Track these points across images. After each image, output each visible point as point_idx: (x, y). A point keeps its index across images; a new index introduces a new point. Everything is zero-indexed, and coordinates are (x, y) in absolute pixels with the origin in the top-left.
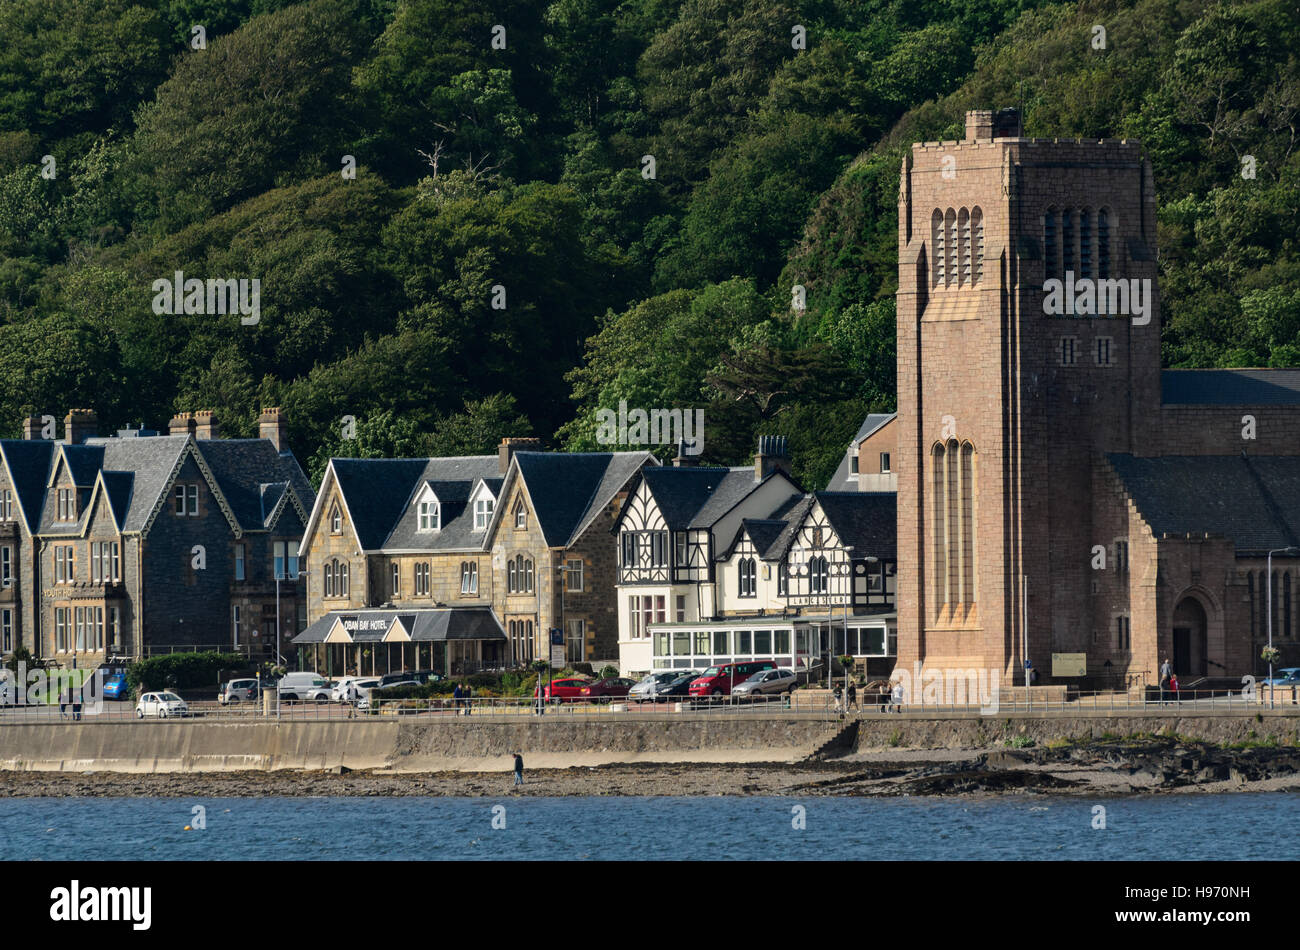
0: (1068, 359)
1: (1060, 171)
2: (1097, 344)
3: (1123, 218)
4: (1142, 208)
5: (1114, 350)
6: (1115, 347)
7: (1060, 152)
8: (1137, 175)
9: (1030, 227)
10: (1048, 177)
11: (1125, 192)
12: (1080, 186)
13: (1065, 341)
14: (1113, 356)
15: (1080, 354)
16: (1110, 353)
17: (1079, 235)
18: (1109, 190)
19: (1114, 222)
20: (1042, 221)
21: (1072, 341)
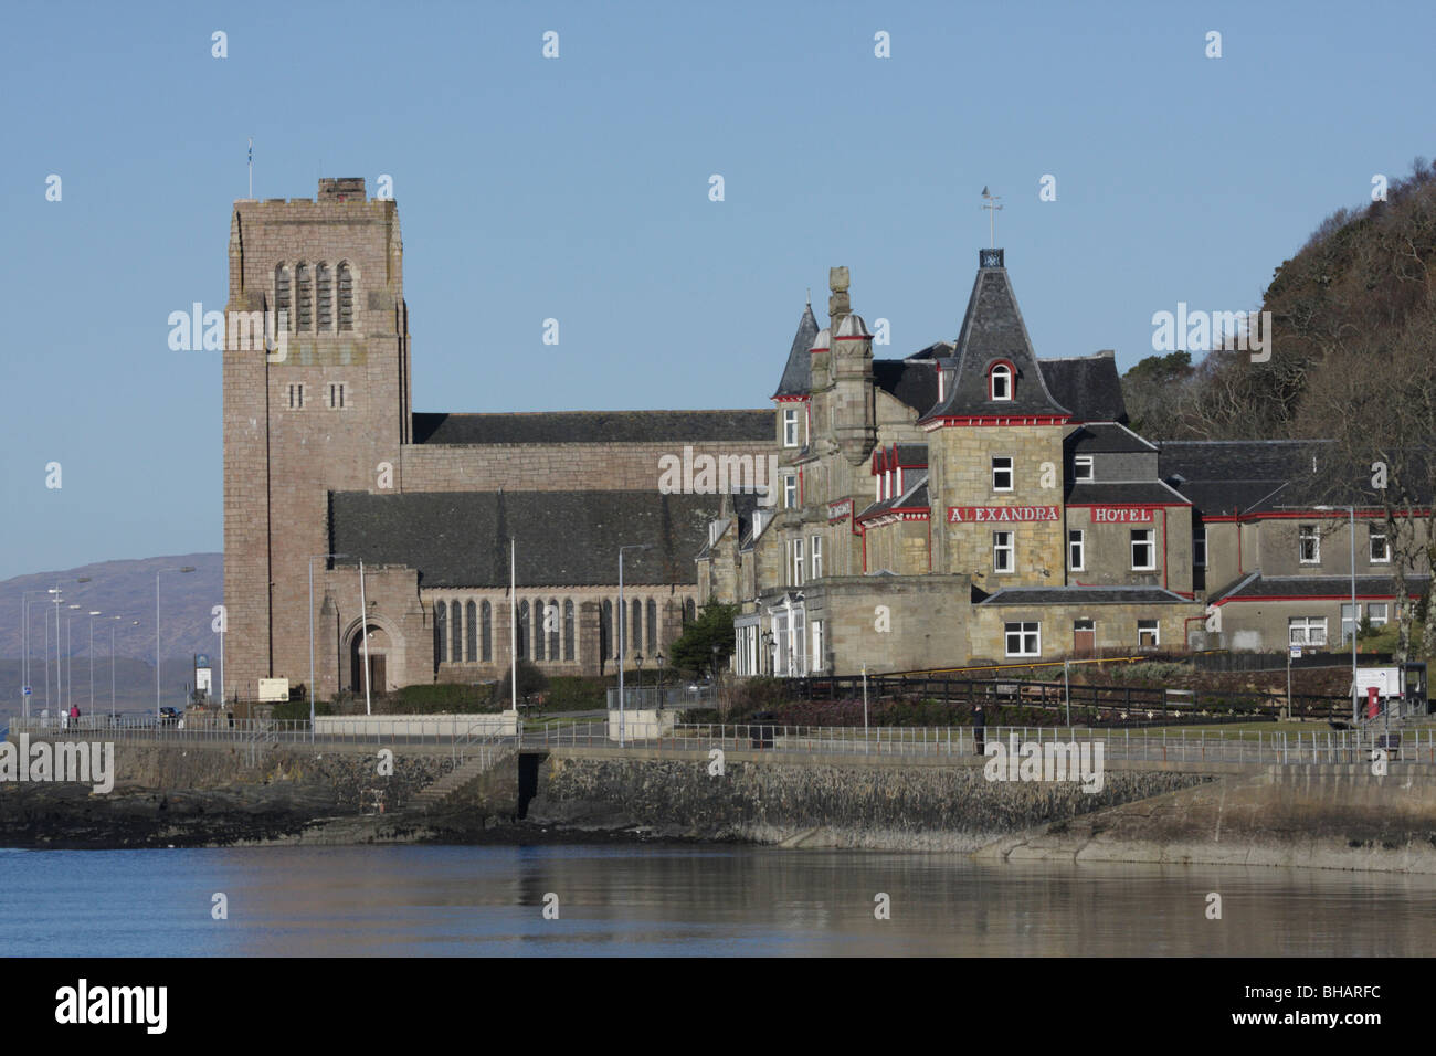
0: (296, 403)
1: (293, 228)
2: (330, 389)
3: (365, 270)
4: (388, 262)
5: (350, 395)
6: (351, 392)
7: (293, 211)
8: (383, 230)
9: (257, 281)
10: (278, 235)
11: (368, 247)
12: (316, 243)
13: (292, 387)
14: (349, 400)
15: (310, 398)
16: (345, 397)
17: (314, 287)
18: (349, 245)
19: (355, 273)
20: (272, 275)
21: (300, 387)
